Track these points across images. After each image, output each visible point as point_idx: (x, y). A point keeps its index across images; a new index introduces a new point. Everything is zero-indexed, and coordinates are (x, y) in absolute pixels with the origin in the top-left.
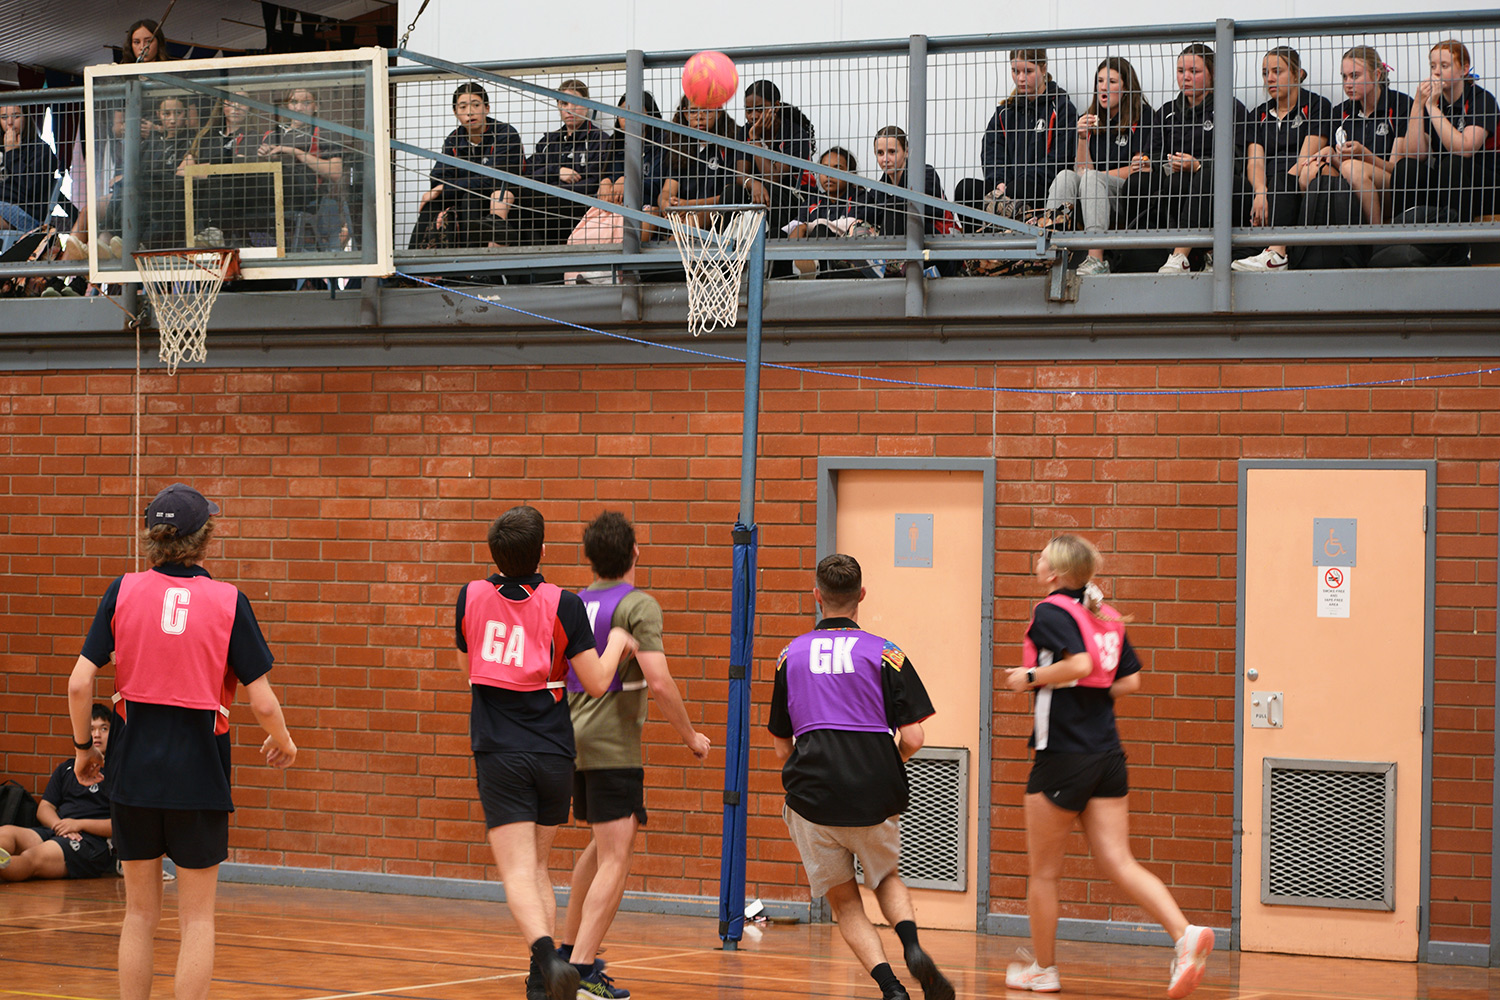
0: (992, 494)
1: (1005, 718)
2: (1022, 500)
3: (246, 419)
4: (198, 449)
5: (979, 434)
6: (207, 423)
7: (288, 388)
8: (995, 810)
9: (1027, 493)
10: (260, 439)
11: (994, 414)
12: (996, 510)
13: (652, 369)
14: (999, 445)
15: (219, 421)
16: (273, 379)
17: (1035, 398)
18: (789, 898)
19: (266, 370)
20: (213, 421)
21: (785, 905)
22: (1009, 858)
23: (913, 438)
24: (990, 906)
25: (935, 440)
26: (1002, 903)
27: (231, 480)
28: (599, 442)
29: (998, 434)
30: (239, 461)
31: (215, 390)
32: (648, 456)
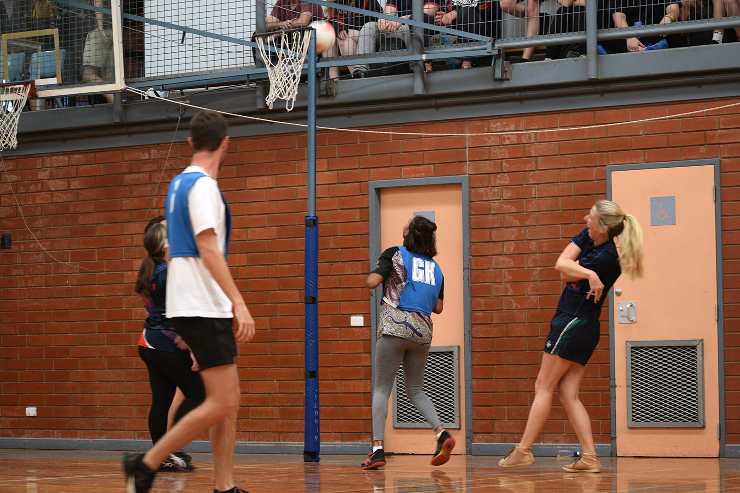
0: (467, 196)
1: (478, 328)
2: (484, 199)
3: (54, 182)
4: (29, 201)
5: (458, 162)
6: (33, 186)
7: (76, 163)
8: (474, 382)
9: (487, 194)
10: (62, 193)
11: (467, 149)
12: (470, 206)
13: (275, 137)
14: (471, 168)
15: (40, 184)
16: (68, 158)
17: (490, 139)
18: (360, 441)
19: (64, 154)
20: (36, 185)
21: (357, 444)
22: (483, 409)
23: (422, 167)
24: (473, 439)
25: (434, 167)
26: (480, 436)
27: (47, 217)
28: (247, 181)
29: (469, 161)
30: (51, 207)
31: (37, 167)
32: (275, 188)
